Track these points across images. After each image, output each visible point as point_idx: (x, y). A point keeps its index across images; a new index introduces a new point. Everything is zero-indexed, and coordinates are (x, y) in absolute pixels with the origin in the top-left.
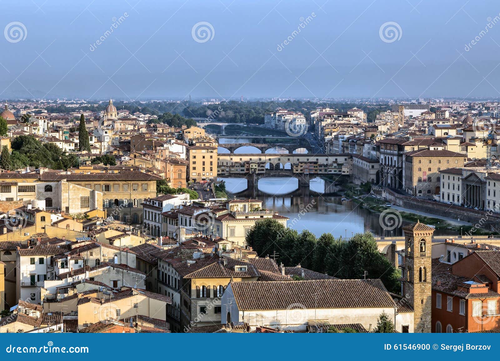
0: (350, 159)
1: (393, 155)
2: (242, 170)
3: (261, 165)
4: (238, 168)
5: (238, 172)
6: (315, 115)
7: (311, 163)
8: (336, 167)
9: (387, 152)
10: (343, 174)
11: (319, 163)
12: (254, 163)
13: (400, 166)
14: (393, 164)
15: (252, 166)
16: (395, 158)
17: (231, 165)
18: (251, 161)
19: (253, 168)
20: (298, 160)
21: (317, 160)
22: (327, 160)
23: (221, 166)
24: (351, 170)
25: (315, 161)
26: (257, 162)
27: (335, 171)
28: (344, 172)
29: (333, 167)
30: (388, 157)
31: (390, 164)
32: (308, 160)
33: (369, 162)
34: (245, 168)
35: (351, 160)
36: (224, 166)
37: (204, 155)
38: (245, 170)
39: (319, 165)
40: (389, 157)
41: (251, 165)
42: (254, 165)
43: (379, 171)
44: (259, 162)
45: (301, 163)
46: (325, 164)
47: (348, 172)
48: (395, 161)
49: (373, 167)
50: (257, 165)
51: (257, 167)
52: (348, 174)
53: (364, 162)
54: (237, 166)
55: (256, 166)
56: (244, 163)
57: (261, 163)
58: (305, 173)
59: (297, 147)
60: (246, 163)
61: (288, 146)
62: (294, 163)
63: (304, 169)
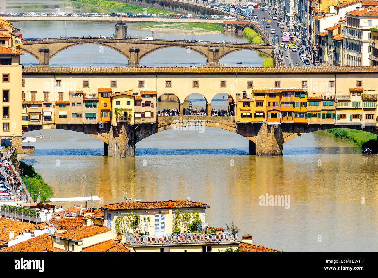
3: (144, 100)
4: (78, 109)
7: (286, 93)
8: (358, 105)
11: (310, 95)
12: (124, 95)
15: (118, 103)
17: (57, 100)
18: (114, 90)
19: (121, 110)
20: (250, 84)
21: (304, 84)
22: (333, 84)
25: (298, 87)
26: (131, 93)
29: (350, 106)
32: (278, 85)
34: (96, 111)
36: (39, 104)
38: (98, 116)
39: (309, 99)
41: (114, 101)
42: (123, 101)
44: (137, 90)
45: (260, 94)
46: (328, 95)
50: (132, 101)
51: (132, 106)
54: (74, 104)
55: (128, 103)
56: (94, 95)
57: (143, 96)
58: (269, 123)
59: (231, 49)
60: (100, 95)
61: (206, 46)
62: (240, 95)
63: (268, 111)
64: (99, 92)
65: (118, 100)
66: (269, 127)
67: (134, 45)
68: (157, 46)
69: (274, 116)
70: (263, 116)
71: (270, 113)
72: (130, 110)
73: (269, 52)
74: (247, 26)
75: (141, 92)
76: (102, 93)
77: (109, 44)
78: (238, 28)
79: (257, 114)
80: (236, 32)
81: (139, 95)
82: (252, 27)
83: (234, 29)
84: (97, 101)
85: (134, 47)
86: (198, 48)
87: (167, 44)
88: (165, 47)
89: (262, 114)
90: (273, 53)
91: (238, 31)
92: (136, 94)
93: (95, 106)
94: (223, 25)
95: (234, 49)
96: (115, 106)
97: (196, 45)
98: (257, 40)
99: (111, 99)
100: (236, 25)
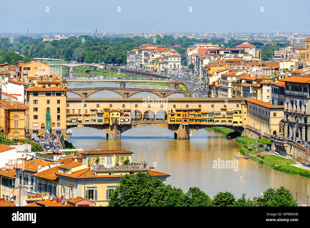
2: (99, 121)
3: (125, 113)
4: (93, 117)
5: (95, 123)
10: (235, 125)
12: (115, 111)
15: (113, 115)
17: (85, 113)
18: (111, 109)
19: (114, 118)
20: (175, 107)
22: (213, 106)
23: (71, 115)
25: (197, 107)
26: (119, 110)
28: (235, 122)
32: (187, 106)
34: (103, 118)
36: (76, 115)
38: (103, 120)
39: (202, 113)
41: (111, 114)
42: (115, 114)
44: (121, 109)
45: (179, 111)
50: (119, 114)
54: (92, 115)
55: (118, 115)
56: (102, 111)
57: (125, 111)
58: (183, 124)
59: (171, 93)
60: (105, 111)
61: (160, 91)
62: (169, 111)
63: (183, 119)
64: (104, 110)
65: (113, 113)
66: (183, 126)
67: (126, 91)
68: (137, 91)
69: (185, 121)
70: (181, 121)
71: (184, 119)
72: (118, 118)
73: (189, 94)
74: (180, 83)
75: (123, 109)
76: (105, 110)
77: (115, 90)
78: (176, 84)
79: (178, 120)
80: (175, 86)
81: (123, 111)
82: (182, 84)
83: (174, 85)
84: (103, 114)
85: (126, 92)
86: (156, 92)
87: (142, 91)
88: (141, 92)
89: (180, 120)
90: (190, 95)
91: (176, 86)
92: (121, 111)
93: (102, 116)
94: (169, 83)
95: (172, 93)
96: (111, 116)
97: (155, 91)
98: (184, 89)
99: (110, 113)
100: (175, 83)
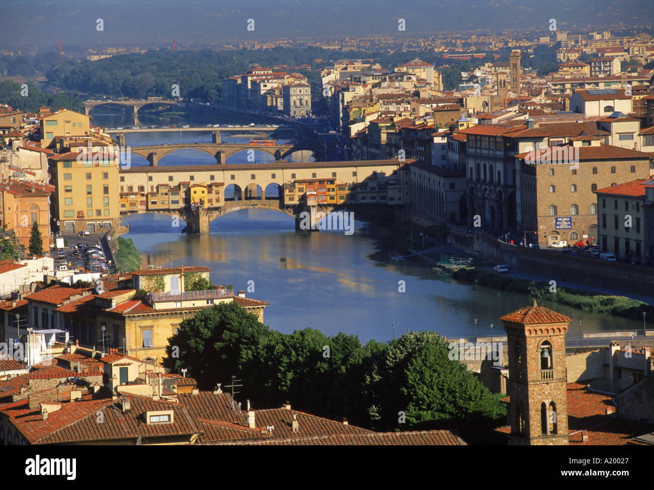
0: (405, 172)
1: (495, 159)
2: (173, 202)
3: (215, 189)
4: (165, 197)
5: (166, 207)
6: (330, 78)
7: (321, 182)
8: (374, 188)
9: (481, 153)
10: (390, 203)
11: (338, 182)
12: (199, 186)
13: (510, 183)
14: (496, 179)
15: (195, 192)
16: (499, 167)
17: (150, 190)
18: (192, 183)
19: (198, 197)
20: (294, 176)
21: (334, 174)
22: (355, 174)
23: (127, 194)
24: (407, 194)
25: (330, 177)
26: (205, 185)
27: (372, 198)
28: (392, 199)
29: (368, 190)
30: (485, 165)
31: (488, 178)
32: (314, 175)
33: (445, 176)
34: (180, 198)
35: (407, 174)
36: (136, 194)
37: (88, 170)
38: (181, 201)
39: (338, 185)
40: (487, 163)
41: (193, 190)
42: (199, 190)
43: (465, 194)
44: (209, 182)
45: (300, 182)
46: (351, 182)
47: (400, 199)
48: (499, 172)
49: (452, 186)
50: (206, 190)
51: (205, 194)
52: (401, 203)
53: (434, 177)
54: (162, 194)
56: (177, 186)
60: (182, 186)
62: (286, 184)
72: (204, 197)
75: (212, 183)
84: (179, 191)
96: (193, 194)
99: (190, 189)
